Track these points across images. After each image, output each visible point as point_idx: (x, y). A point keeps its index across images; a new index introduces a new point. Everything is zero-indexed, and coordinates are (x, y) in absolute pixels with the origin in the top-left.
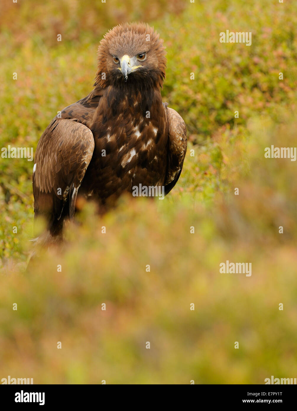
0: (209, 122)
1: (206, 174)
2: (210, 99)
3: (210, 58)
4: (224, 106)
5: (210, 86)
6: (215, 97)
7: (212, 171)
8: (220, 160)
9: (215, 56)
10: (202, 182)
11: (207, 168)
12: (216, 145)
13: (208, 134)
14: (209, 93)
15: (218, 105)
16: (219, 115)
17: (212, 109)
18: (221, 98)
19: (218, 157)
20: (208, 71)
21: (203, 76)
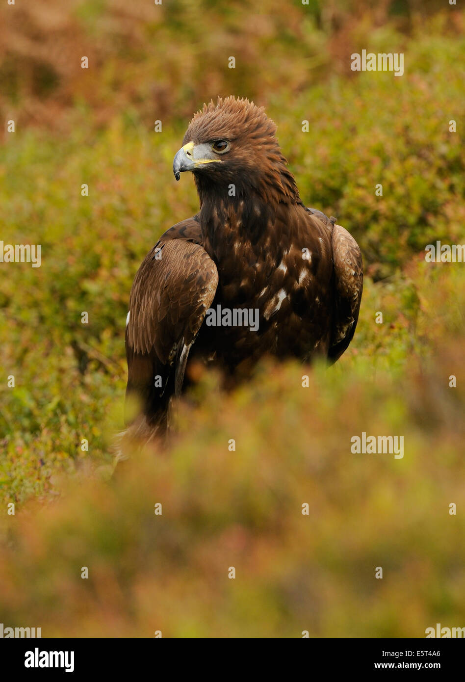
0: (399, 247)
1: (392, 327)
2: (400, 210)
3: (401, 145)
4: (423, 222)
5: (400, 190)
6: (409, 208)
7: (402, 322)
8: (415, 306)
9: (408, 142)
10: (387, 340)
11: (395, 318)
12: (409, 281)
13: (396, 264)
14: (399, 201)
15: (412, 219)
16: (413, 235)
17: (402, 226)
18: (417, 208)
19: (413, 302)
20: (396, 166)
21: (390, 175)
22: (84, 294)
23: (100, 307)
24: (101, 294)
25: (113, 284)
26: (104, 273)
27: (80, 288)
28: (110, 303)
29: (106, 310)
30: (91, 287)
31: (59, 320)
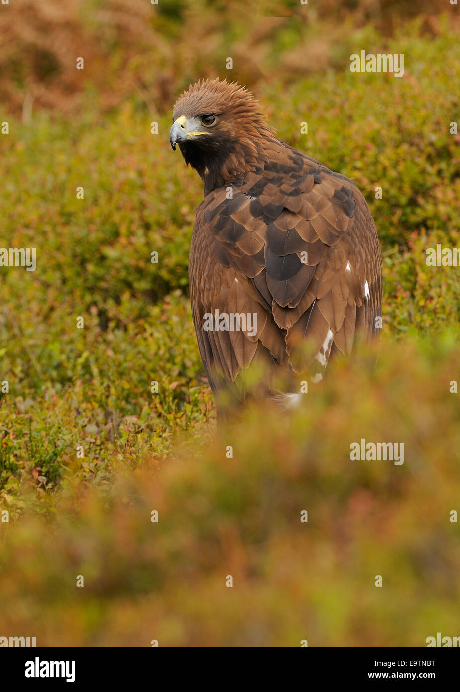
0: (392, 224)
2: (393, 191)
3: (393, 133)
4: (413, 203)
5: (392, 174)
6: (400, 189)
14: (392, 183)
15: (403, 200)
16: (404, 214)
17: (395, 206)
18: (408, 190)
20: (390, 151)
21: (383, 159)
22: (103, 258)
23: (118, 271)
24: (119, 260)
25: (130, 250)
26: (123, 240)
27: (100, 253)
28: (126, 268)
29: (123, 274)
30: (111, 253)
31: (79, 282)
